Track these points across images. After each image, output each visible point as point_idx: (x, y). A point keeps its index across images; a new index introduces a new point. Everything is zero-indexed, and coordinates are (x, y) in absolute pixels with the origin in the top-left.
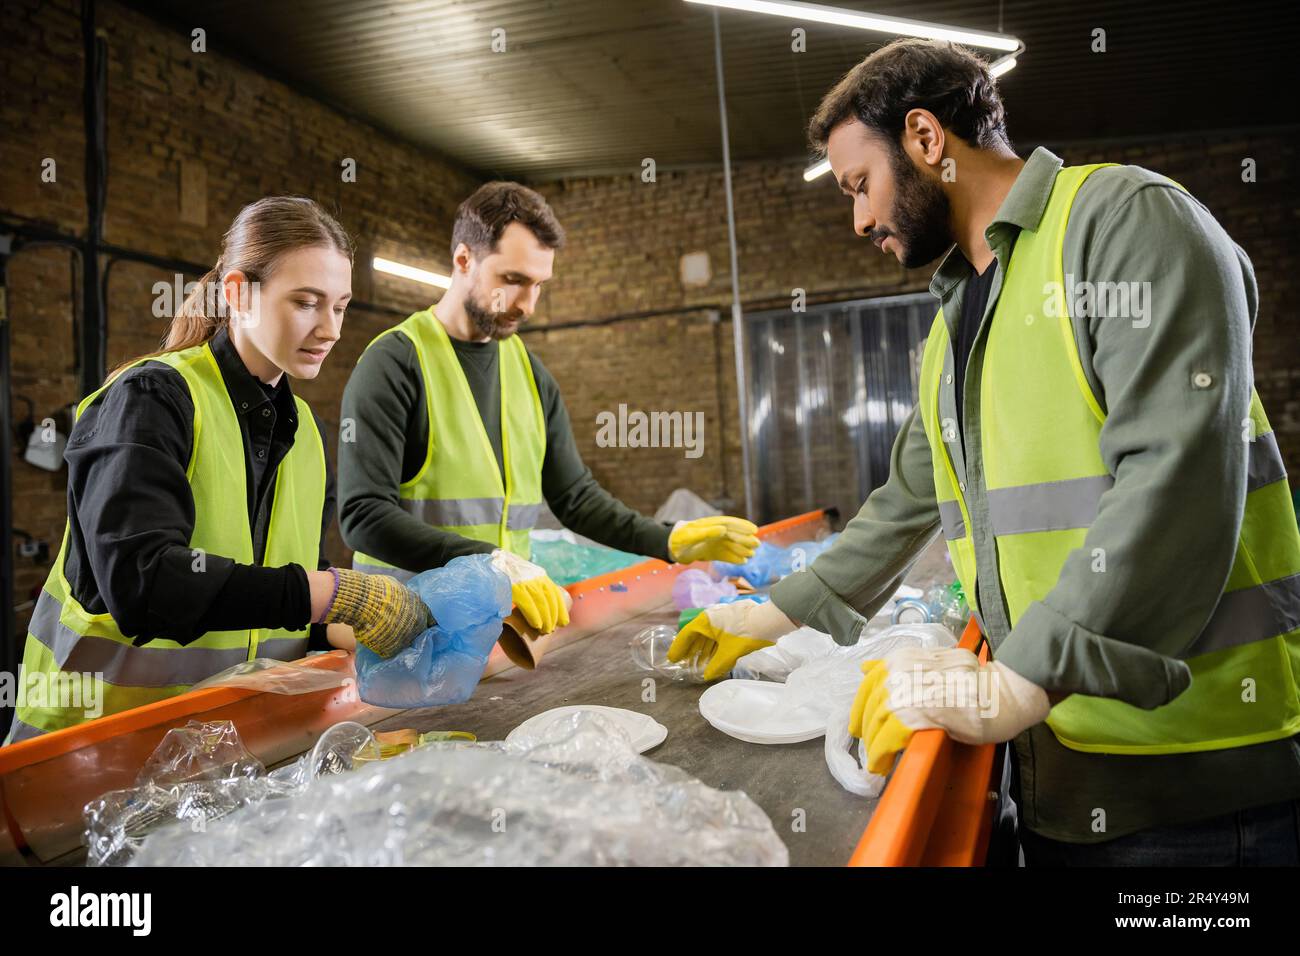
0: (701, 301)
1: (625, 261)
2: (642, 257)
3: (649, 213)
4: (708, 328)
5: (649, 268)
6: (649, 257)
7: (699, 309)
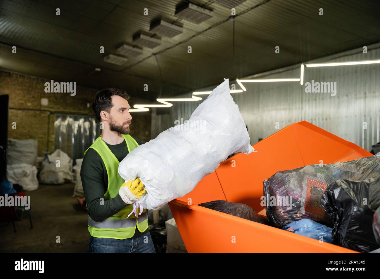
0: (45, 109)
1: (27, 96)
2: (31, 96)
3: (34, 87)
4: (46, 115)
5: (33, 99)
6: (33, 97)
7: (45, 111)
